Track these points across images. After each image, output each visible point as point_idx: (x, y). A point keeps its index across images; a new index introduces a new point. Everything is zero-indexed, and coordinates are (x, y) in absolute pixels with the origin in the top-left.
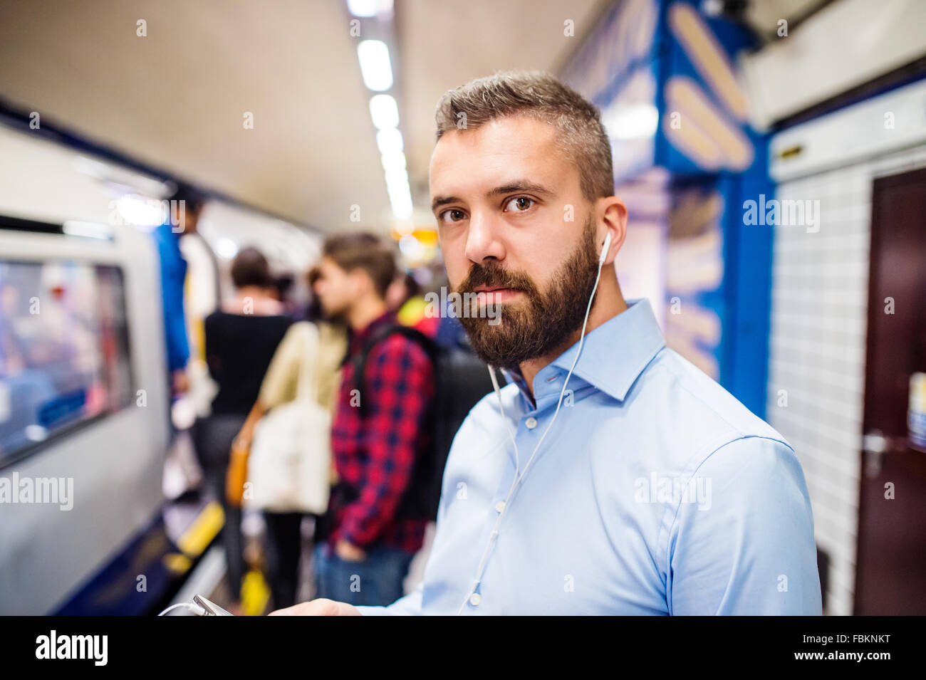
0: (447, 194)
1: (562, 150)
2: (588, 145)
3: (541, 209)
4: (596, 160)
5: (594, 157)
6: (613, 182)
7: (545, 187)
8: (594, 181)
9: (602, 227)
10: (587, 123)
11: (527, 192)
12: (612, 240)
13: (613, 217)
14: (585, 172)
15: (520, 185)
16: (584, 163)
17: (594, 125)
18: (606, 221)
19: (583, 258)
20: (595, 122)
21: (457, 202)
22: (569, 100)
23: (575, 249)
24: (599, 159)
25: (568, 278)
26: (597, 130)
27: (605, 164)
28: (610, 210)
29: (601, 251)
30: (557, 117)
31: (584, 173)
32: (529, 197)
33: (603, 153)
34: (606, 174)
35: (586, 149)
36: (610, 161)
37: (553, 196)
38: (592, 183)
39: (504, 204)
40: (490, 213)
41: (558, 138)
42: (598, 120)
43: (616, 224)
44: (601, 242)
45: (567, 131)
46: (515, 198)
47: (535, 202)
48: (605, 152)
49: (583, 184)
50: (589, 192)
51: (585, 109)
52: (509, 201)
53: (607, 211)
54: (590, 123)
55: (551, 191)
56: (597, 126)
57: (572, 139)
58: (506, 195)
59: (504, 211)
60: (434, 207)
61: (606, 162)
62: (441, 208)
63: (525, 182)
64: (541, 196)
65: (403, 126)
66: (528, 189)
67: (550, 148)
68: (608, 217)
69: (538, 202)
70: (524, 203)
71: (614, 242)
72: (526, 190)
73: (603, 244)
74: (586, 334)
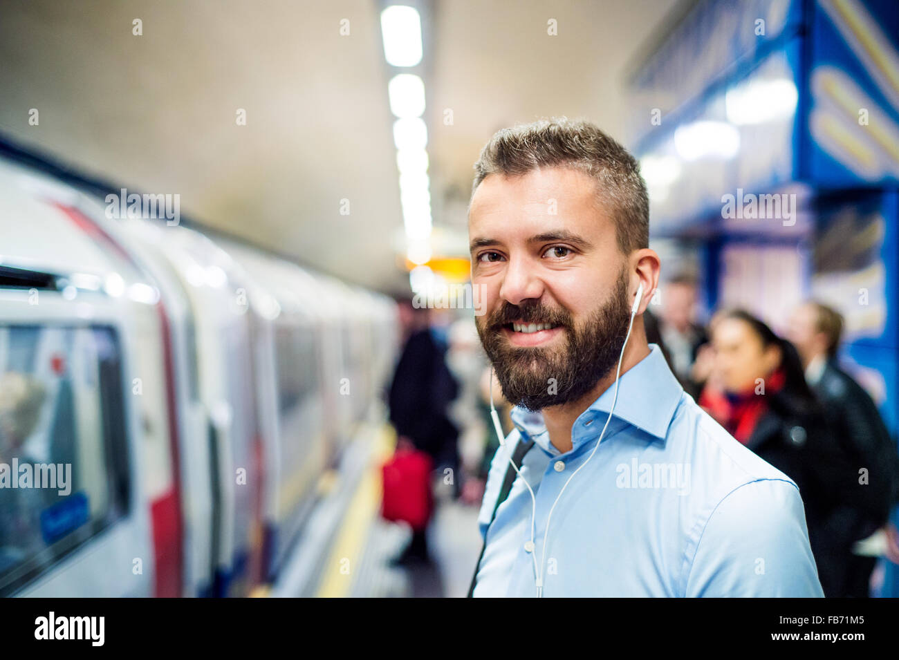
0: (488, 236)
1: (602, 203)
2: (627, 200)
3: (578, 258)
4: (633, 214)
5: (631, 210)
6: (648, 236)
7: (584, 238)
8: (629, 234)
9: (635, 277)
10: (627, 177)
11: (566, 242)
12: (644, 291)
13: (646, 268)
14: (622, 225)
15: (560, 235)
16: (622, 216)
17: (634, 178)
18: (638, 271)
19: (616, 306)
20: (635, 175)
21: (497, 244)
22: (611, 153)
23: (610, 296)
24: (637, 213)
25: (602, 322)
26: (636, 184)
27: (642, 217)
28: (644, 262)
29: (633, 302)
30: (600, 170)
31: (620, 227)
32: (567, 246)
33: (640, 207)
34: (642, 228)
35: (624, 203)
36: (646, 214)
37: (590, 246)
38: (627, 236)
39: (542, 252)
40: (529, 259)
41: (598, 192)
42: (637, 173)
43: (649, 275)
44: (633, 293)
45: (607, 184)
46: (553, 247)
47: (572, 251)
48: (642, 206)
49: (620, 237)
50: (624, 245)
51: (625, 163)
52: (548, 249)
53: (641, 262)
54: (630, 177)
55: (589, 242)
56: (637, 179)
57: (612, 194)
58: (546, 242)
59: (542, 257)
60: (472, 249)
61: (642, 216)
62: (480, 249)
63: (565, 233)
64: (579, 246)
65: (429, 116)
66: (568, 239)
67: (589, 201)
68: (641, 268)
69: (576, 251)
70: (561, 252)
71: (645, 293)
72: (565, 240)
73: (635, 294)
74: (620, 376)
